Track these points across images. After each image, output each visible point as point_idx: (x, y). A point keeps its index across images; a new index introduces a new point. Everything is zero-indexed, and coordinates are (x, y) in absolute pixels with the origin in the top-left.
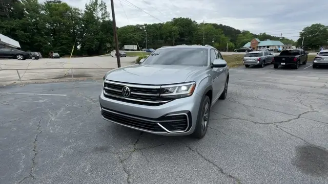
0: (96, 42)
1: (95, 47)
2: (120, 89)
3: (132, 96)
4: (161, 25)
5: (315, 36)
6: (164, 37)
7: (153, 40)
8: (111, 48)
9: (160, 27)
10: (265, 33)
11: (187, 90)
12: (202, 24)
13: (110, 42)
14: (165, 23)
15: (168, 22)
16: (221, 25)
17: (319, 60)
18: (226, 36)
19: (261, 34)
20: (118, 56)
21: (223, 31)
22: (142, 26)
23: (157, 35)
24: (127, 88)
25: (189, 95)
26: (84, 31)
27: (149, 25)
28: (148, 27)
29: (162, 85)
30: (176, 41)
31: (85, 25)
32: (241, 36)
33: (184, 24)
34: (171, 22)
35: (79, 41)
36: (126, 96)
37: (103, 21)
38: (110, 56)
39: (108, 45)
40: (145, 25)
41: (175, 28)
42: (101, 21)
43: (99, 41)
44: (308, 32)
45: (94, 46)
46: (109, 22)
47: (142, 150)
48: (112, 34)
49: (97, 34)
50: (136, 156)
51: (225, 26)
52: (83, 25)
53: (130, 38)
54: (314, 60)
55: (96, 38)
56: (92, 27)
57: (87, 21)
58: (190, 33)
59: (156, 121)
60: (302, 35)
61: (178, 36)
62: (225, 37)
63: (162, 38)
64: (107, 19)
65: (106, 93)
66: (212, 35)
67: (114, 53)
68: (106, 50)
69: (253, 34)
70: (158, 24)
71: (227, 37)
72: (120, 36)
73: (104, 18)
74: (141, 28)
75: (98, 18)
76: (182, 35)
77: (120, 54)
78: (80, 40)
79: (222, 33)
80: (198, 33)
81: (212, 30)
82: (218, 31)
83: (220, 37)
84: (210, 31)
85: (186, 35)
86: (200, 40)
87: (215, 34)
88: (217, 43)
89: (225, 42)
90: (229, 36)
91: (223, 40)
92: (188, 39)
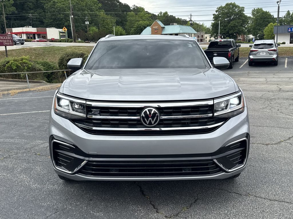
5: (231, 20)
10: (166, 13)
17: (255, 54)
19: (161, 13)
32: (132, 16)
44: (223, 14)
54: (250, 55)
59: (213, 158)
60: (216, 18)
62: (105, 16)
69: (149, 13)
71: (109, 17)
79: (100, 8)
80: (54, 5)
81: (80, 2)
82: (92, 3)
83: (97, 15)
84: (78, 3)
85: (30, 8)
86: (60, 19)
87: (87, 8)
88: (93, 26)
89: (108, 26)
90: (113, 15)
91: (103, 21)
92: (35, 16)
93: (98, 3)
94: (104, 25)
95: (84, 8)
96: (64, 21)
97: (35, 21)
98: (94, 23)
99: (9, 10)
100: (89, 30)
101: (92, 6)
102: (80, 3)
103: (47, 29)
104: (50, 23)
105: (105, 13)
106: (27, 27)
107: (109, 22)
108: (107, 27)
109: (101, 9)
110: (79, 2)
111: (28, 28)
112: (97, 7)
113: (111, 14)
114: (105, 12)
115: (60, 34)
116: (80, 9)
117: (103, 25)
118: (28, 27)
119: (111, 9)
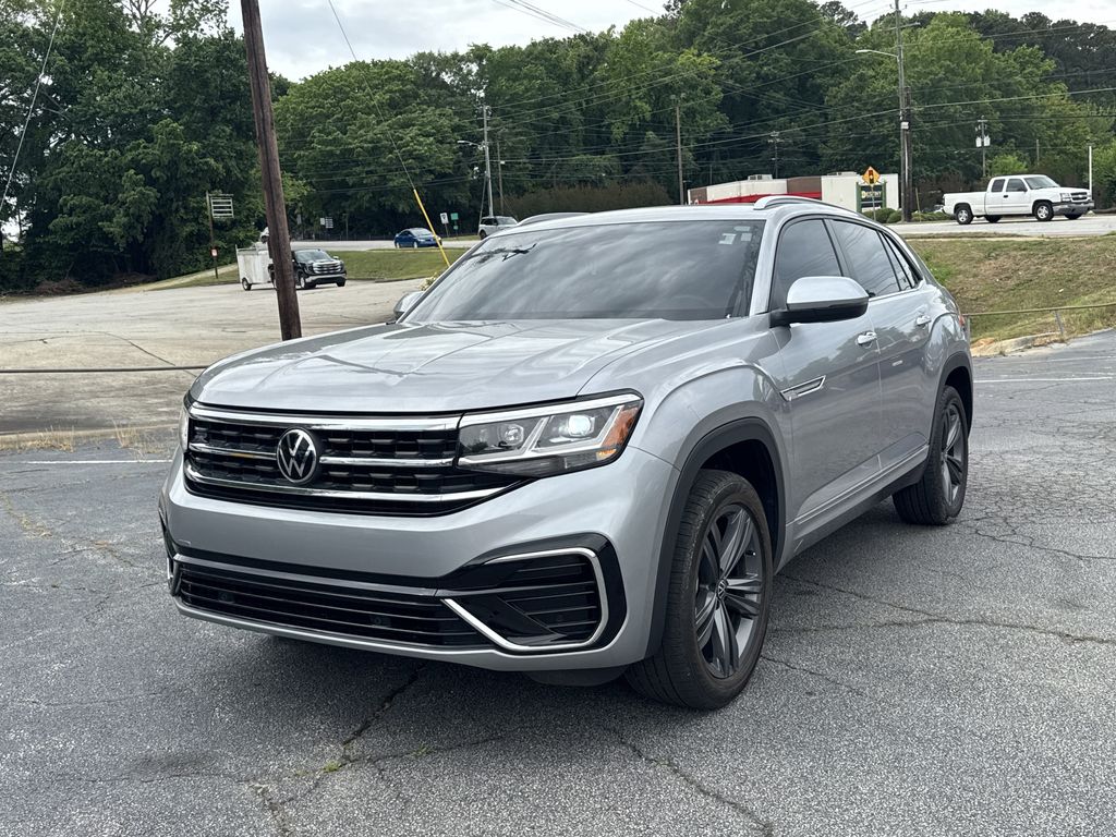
0: (133, 191)
1: (129, 227)
2: (270, 445)
3: (325, 476)
4: (592, 49)
6: (618, 132)
7: (534, 154)
8: (234, 223)
9: (585, 64)
11: (593, 435)
12: (892, 19)
13: (235, 187)
14: (616, 35)
15: (637, 27)
16: (1037, 20)
18: (1075, 98)
20: (288, 277)
21: (1050, 65)
22: (454, 61)
23: (563, 121)
24: (302, 435)
25: (602, 456)
26: (48, 118)
27: (510, 52)
28: (498, 65)
29: (463, 413)
30: (702, 155)
31: (57, 73)
33: (757, 28)
34: (662, 21)
35: (16, 190)
36: (295, 475)
37: (186, 42)
38: (233, 279)
39: (218, 207)
40: (480, 53)
41: (692, 61)
42: (171, 44)
43: (151, 182)
45: (120, 218)
46: (223, 48)
47: (381, 764)
48: (244, 130)
49: (136, 134)
50: (347, 786)
51: (1066, 27)
52: (47, 80)
53: (376, 150)
55: (135, 164)
56: (104, 89)
57: (73, 51)
58: (806, 91)
59: (440, 593)
61: (719, 120)
62: (1069, 107)
63: (598, 141)
64: (209, 29)
65: (196, 475)
66: (973, 94)
67: (255, 262)
68: (199, 240)
70: (571, 44)
71: (1087, 109)
72: (299, 138)
73: (193, 23)
74: (447, 78)
75: (150, 25)
76: (743, 107)
77: (302, 270)
78: (23, 179)
79: (1049, 78)
80: (861, 89)
81: (964, 63)
82: (1015, 64)
83: (1032, 108)
84: (953, 70)
85: (777, 111)
86: (879, 140)
87: (991, 86)
88: (1009, 152)
89: (1075, 145)
90: (1103, 99)
91: (1058, 127)
92: (791, 134)
93: (1043, 60)
94: (1059, 141)
95: (977, 85)
96: (894, 142)
97: (788, 154)
98: (1016, 139)
99: (705, 126)
100: (990, 167)
101: (1011, 75)
102: (964, 69)
103: (824, 178)
104: (842, 155)
105: (1068, 94)
106: (754, 179)
107: (1081, 130)
108: (1072, 149)
109: (1053, 80)
110: (958, 65)
111: (757, 183)
112: (1037, 75)
113: (1095, 98)
114: (1069, 90)
115: (859, 195)
116: (960, 90)
117: (1056, 145)
118: (760, 178)
119: (1099, 76)
